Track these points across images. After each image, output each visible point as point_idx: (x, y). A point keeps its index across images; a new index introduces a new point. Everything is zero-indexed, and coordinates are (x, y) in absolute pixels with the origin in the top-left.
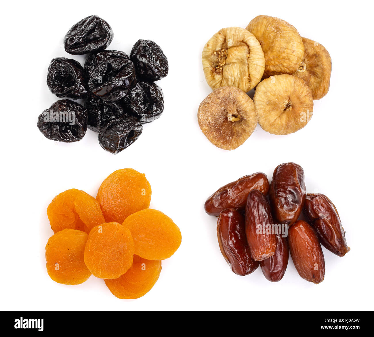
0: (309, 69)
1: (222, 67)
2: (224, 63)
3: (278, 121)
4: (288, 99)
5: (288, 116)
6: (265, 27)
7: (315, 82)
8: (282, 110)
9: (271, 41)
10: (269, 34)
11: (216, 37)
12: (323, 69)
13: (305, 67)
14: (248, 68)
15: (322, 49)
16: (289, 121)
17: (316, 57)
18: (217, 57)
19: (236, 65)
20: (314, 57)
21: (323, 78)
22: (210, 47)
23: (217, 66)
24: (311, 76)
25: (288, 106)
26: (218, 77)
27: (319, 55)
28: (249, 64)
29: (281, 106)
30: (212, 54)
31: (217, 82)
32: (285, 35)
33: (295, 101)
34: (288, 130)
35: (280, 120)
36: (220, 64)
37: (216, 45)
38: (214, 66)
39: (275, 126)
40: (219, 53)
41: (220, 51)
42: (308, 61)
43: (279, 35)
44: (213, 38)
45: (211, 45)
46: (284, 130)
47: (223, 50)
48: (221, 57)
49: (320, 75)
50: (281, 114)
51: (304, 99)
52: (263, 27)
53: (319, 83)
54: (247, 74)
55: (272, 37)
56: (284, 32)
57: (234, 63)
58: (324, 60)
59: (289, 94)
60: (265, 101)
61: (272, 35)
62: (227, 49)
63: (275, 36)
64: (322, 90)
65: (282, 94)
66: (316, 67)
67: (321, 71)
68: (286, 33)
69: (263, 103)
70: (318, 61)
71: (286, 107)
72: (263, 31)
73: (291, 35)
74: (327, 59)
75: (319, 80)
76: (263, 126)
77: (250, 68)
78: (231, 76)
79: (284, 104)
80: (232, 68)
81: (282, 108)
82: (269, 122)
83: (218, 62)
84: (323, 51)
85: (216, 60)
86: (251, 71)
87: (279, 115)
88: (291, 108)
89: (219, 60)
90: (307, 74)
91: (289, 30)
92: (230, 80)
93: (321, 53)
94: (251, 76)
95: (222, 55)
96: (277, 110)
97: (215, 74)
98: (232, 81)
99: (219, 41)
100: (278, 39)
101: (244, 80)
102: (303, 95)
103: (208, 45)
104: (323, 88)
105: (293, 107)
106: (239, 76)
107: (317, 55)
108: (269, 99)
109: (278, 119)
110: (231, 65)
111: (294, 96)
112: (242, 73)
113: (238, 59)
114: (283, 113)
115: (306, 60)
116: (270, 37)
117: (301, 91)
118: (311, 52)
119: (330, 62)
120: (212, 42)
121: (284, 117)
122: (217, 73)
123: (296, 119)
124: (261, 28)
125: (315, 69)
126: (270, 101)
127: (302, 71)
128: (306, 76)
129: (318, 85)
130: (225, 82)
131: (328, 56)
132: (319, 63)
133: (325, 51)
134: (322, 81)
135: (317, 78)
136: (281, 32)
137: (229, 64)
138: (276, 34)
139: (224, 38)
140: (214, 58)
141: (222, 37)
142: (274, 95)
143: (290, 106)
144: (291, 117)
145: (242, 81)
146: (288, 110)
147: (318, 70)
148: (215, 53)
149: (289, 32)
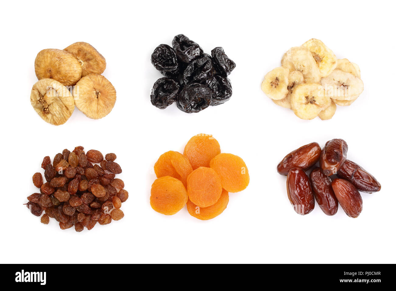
0: (84, 60)
1: (47, 108)
2: (47, 105)
3: (99, 107)
4: (94, 89)
5: (102, 100)
6: (49, 58)
7: (93, 63)
8: (96, 98)
9: (57, 67)
10: (54, 63)
11: (33, 93)
12: (90, 53)
13: (81, 61)
14: (62, 102)
15: (79, 44)
16: (105, 102)
17: (80, 51)
18: (41, 104)
19: (54, 103)
20: (80, 52)
21: (94, 57)
22: (33, 100)
23: (45, 109)
24: (88, 62)
25: (97, 94)
26: (49, 116)
27: (80, 48)
28: (61, 99)
29: (93, 97)
30: (37, 104)
31: (50, 119)
32: (66, 62)
33: (98, 88)
34: (109, 108)
35: (100, 106)
36: (45, 107)
37: (36, 97)
38: (42, 110)
39: (100, 111)
40: (41, 101)
41: (40, 99)
42: (79, 57)
43: (62, 62)
44: (32, 94)
45: (32, 98)
46: (107, 109)
47: (42, 98)
48: (44, 103)
49: (92, 57)
50: (98, 102)
51: (103, 83)
52: (49, 59)
53: (96, 61)
54: (64, 106)
55: (57, 65)
56: (65, 60)
57: (52, 103)
58: (85, 48)
59: (92, 86)
60: (83, 101)
61: (57, 63)
62: (43, 96)
63: (59, 63)
64: (101, 63)
65: (89, 89)
66: (86, 55)
67: (90, 55)
68: (66, 61)
69: (82, 104)
70: (84, 52)
71: (97, 95)
72: (49, 61)
73: (70, 61)
74: (86, 46)
75: (94, 60)
76: (93, 117)
77: (63, 101)
78: (56, 111)
79: (94, 94)
80: (53, 106)
81: (95, 98)
82: (95, 111)
83: (43, 106)
84: (80, 44)
85: (42, 106)
86: (64, 103)
87: (97, 103)
88: (100, 93)
89: (43, 105)
90: (86, 63)
91: (68, 58)
92: (56, 114)
93: (80, 47)
94: (67, 106)
95: (43, 101)
96: (93, 101)
97: (46, 114)
98: (58, 114)
99: (36, 94)
100: (63, 65)
101: (64, 110)
102: (100, 82)
103: (32, 99)
104: (100, 61)
105: (101, 92)
106: (60, 109)
107: (80, 50)
108: (84, 98)
109: (98, 106)
110: (51, 105)
111: (96, 85)
112: (61, 107)
113: (53, 100)
114: (98, 100)
115: (78, 57)
116: (56, 65)
117: (98, 80)
118: (75, 51)
119: (89, 46)
120: (33, 97)
121: (101, 102)
122: (47, 113)
123: (108, 97)
124: (47, 60)
125: (86, 57)
126: (85, 99)
127: (82, 64)
128: (87, 65)
129: (96, 62)
130: (55, 117)
131: (85, 44)
132: (85, 52)
133: (81, 43)
134: (96, 59)
135: (92, 60)
136: (63, 60)
137: (50, 105)
138: (59, 62)
139: (37, 90)
140: (39, 105)
141: (36, 91)
142: (85, 93)
143: (98, 93)
144: (104, 99)
145: (63, 111)
146: (99, 96)
147: (88, 56)
148: (38, 102)
149: (68, 59)
